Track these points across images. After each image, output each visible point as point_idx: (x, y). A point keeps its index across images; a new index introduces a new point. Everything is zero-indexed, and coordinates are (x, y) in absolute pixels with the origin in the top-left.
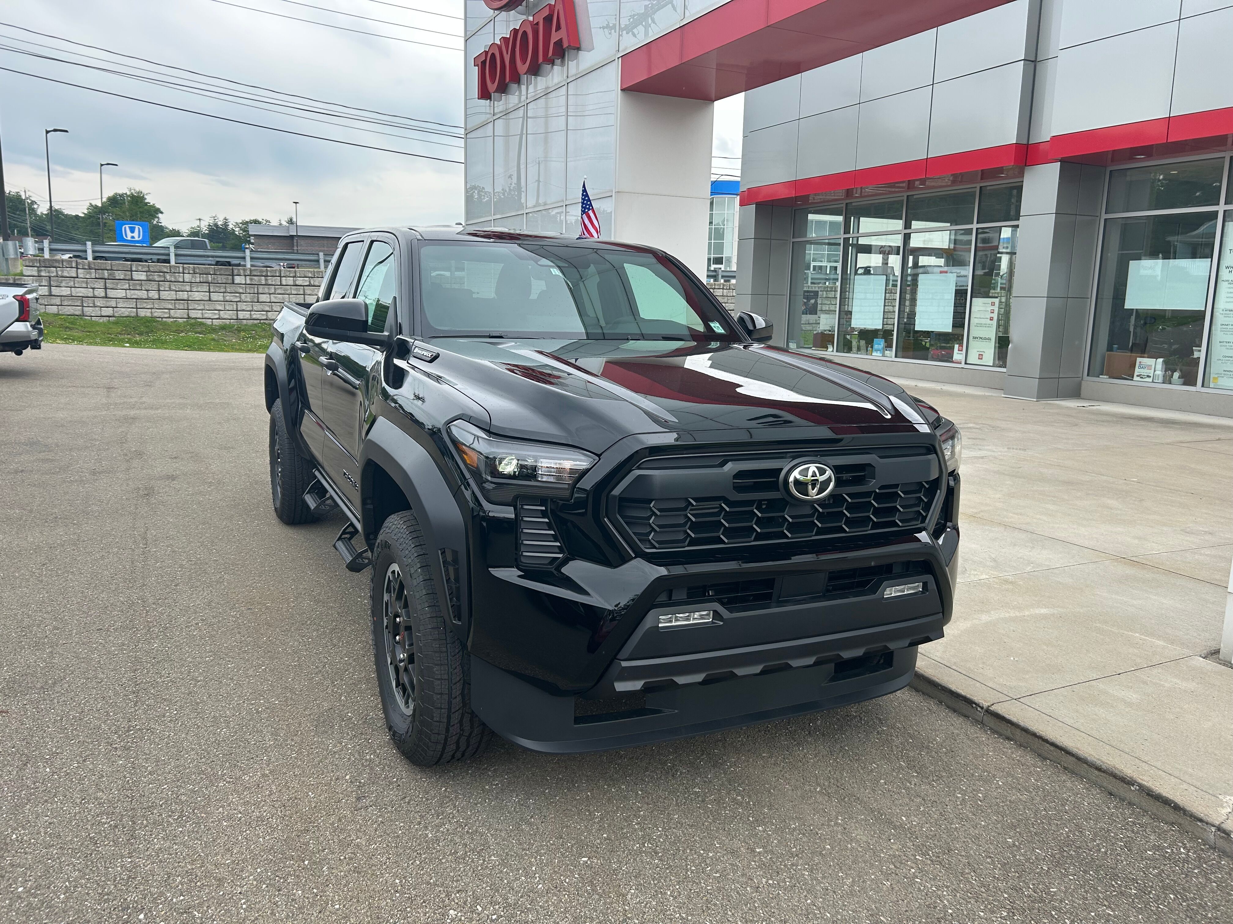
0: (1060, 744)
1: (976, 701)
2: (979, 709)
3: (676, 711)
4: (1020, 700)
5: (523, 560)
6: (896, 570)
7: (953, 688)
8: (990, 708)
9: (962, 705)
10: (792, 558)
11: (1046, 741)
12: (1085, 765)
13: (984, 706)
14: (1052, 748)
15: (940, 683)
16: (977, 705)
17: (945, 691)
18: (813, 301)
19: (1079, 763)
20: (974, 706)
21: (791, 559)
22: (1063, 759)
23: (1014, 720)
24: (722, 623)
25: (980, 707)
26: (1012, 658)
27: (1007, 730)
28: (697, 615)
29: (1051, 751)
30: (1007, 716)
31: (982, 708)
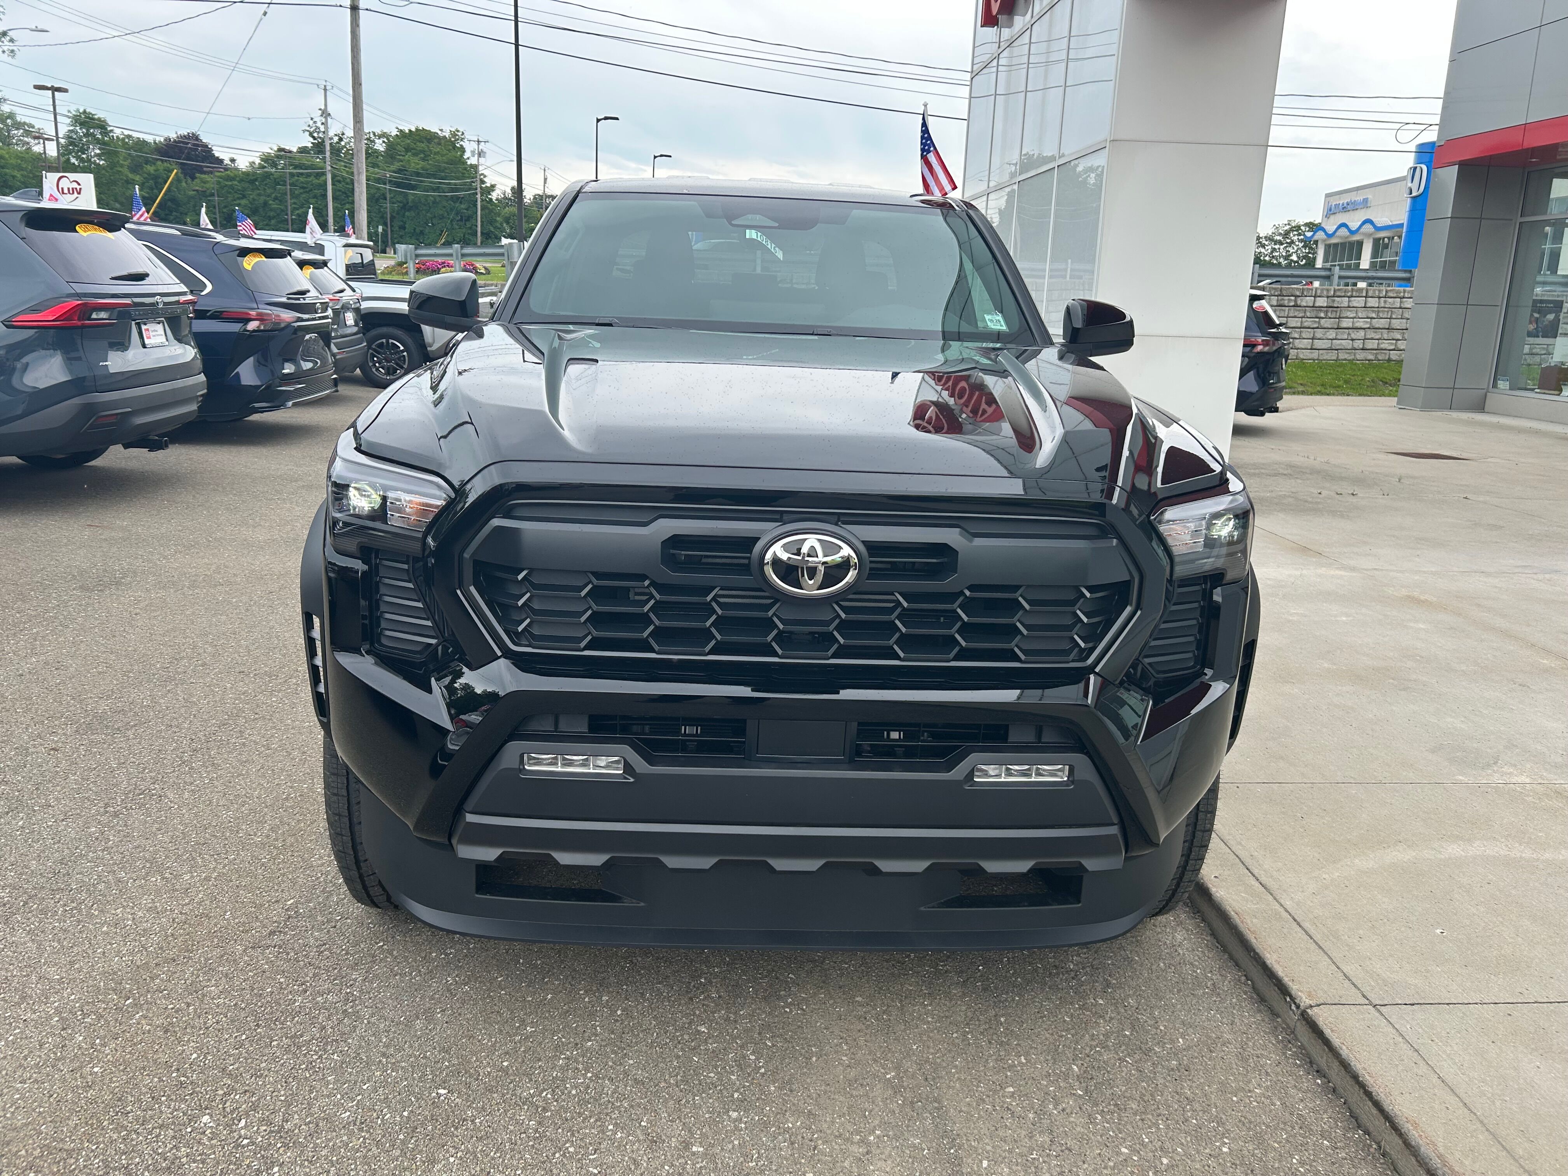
0: (1388, 1107)
1: (1293, 993)
2: (1293, 1007)
3: (642, 904)
4: (1382, 1009)
5: (384, 641)
6: (1016, 736)
7: (1271, 959)
8: (1309, 1011)
9: (1272, 993)
10: (841, 691)
11: (1369, 1094)
12: (1413, 1159)
13: (1302, 1005)
14: (1374, 1111)
15: (1255, 947)
16: (1293, 999)
17: (1257, 961)
18: (1551, 317)
19: (1407, 1152)
20: (1288, 999)
21: (838, 693)
22: (1386, 1137)
23: (1336, 1041)
24: (632, 780)
25: (1295, 1003)
26: (1438, 931)
27: (1322, 1057)
28: (603, 761)
29: (1372, 1115)
30: (1327, 1032)
31: (1298, 1007)
